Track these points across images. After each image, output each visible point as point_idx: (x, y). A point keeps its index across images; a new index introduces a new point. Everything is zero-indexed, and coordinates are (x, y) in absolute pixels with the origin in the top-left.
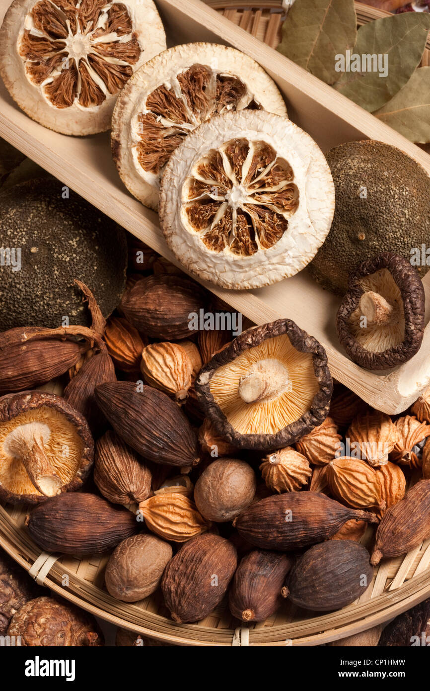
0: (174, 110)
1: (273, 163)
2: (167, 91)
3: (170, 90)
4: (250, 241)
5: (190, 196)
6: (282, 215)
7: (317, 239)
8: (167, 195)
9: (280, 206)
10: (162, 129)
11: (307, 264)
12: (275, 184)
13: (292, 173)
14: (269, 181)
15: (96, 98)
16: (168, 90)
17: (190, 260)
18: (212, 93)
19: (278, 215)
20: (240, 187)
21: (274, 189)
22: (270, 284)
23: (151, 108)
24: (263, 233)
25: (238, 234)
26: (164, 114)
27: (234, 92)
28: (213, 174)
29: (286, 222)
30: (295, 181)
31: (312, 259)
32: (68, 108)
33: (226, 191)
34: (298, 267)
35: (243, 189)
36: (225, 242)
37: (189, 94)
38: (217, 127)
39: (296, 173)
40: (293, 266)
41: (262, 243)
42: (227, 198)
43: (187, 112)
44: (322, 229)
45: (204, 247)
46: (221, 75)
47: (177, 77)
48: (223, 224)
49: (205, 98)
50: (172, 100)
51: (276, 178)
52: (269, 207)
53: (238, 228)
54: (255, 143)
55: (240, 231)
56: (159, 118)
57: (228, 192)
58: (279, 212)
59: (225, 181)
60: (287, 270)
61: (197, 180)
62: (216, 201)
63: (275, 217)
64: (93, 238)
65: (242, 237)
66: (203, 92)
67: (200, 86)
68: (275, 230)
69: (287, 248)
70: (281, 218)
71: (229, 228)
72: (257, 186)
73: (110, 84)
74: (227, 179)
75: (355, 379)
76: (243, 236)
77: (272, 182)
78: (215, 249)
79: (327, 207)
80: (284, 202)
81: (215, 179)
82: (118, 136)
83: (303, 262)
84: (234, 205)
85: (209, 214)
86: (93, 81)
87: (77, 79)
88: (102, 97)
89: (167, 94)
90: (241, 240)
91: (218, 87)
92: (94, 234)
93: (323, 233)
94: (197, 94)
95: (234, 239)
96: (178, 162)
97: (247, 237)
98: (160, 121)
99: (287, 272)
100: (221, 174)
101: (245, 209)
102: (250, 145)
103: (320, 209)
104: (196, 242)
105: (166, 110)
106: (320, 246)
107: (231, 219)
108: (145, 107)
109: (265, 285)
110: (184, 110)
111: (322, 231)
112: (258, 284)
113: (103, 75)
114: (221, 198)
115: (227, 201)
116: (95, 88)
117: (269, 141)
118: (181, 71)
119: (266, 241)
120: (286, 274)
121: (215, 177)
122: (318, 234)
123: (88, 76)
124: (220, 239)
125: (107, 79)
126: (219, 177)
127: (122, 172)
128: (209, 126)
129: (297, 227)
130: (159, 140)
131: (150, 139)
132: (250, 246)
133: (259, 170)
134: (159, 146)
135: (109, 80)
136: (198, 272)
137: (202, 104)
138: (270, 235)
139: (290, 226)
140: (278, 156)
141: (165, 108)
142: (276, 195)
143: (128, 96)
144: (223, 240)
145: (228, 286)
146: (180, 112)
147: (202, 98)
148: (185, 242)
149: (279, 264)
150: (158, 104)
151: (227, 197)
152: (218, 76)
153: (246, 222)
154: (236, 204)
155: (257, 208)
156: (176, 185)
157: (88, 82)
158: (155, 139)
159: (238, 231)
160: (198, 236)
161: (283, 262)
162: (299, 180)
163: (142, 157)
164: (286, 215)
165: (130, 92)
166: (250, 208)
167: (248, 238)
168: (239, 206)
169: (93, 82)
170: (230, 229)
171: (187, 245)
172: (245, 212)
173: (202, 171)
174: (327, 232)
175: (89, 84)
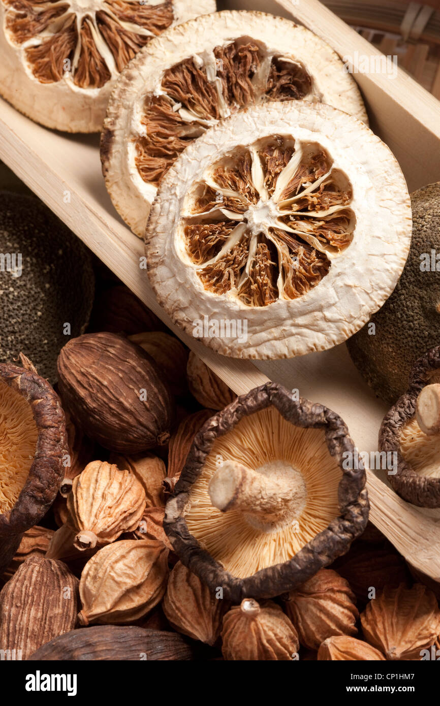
0: (200, 99)
1: (326, 176)
2: (196, 69)
3: (201, 69)
4: (270, 285)
5: (195, 210)
6: (325, 254)
7: (371, 299)
8: (162, 207)
9: (325, 241)
10: (179, 122)
11: (350, 335)
12: (322, 209)
13: (350, 194)
14: (315, 200)
15: (98, 77)
16: (198, 68)
17: (176, 304)
18: (262, 83)
19: (318, 252)
20: (270, 203)
21: (320, 214)
22: (288, 356)
23: (169, 90)
24: (290, 275)
25: (253, 273)
26: (186, 103)
27: (294, 89)
28: (234, 183)
29: (328, 263)
30: (353, 206)
31: (358, 329)
32: (55, 84)
33: (247, 206)
34: (335, 338)
35: (272, 207)
36: (232, 282)
37: (228, 79)
38: (256, 119)
39: (356, 195)
40: (327, 335)
41: (287, 290)
42: (247, 217)
43: (219, 104)
44: (383, 286)
45: (199, 285)
46: (279, 59)
47: (214, 50)
48: (234, 255)
49: (251, 90)
50: (201, 84)
51: (327, 199)
52: (307, 240)
53: (255, 263)
54: (303, 145)
55: (257, 268)
56: (177, 106)
57: (251, 208)
58: (320, 248)
59: (249, 193)
60: (318, 338)
61: (209, 188)
62: (231, 220)
63: (314, 254)
64: (45, 271)
65: (258, 277)
66: (248, 79)
67: (245, 70)
68: (309, 273)
69: (323, 303)
70: (322, 256)
71: (241, 261)
72: (296, 207)
73: (120, 59)
74: (252, 191)
75: (392, 516)
76: (260, 275)
77: (319, 204)
78: (216, 291)
79: (396, 255)
80: (330, 234)
81: (236, 188)
82: (113, 124)
83: (345, 331)
84: (255, 227)
85: (217, 238)
86: (98, 51)
87: (75, 45)
88: (105, 75)
89: (195, 73)
90: (256, 282)
91: (272, 76)
92: (48, 267)
93: (382, 293)
94: (239, 81)
95: (246, 279)
96: (189, 161)
97: (266, 278)
98: (177, 111)
99: (317, 342)
100: (245, 183)
101: (269, 236)
102: (297, 147)
103: (385, 254)
104: (189, 277)
105: (189, 95)
106: (375, 311)
107: (248, 249)
108: (159, 86)
109: (280, 357)
110: (216, 100)
111: (381, 289)
112: (270, 354)
113: (113, 45)
114: (239, 217)
115: (246, 221)
116: (98, 62)
117: (325, 143)
118: (222, 42)
119: (294, 289)
120: (315, 345)
121: (236, 186)
122: (375, 293)
123: (92, 42)
124: (226, 277)
125: (118, 51)
126: (241, 185)
127: (110, 179)
128: (245, 117)
129: (344, 274)
130: (171, 138)
131: (159, 134)
132: (268, 291)
133: (303, 185)
134: (169, 146)
135: (120, 52)
136: (184, 324)
137: (244, 98)
138: (301, 281)
139: (333, 271)
140: (334, 166)
141: (188, 92)
142: (322, 223)
143: (139, 69)
144: (229, 279)
145: (225, 351)
146: (209, 102)
147: (245, 86)
148: (174, 276)
149: (306, 326)
150: (178, 86)
151: (246, 215)
152: (275, 60)
153: (269, 255)
154: (258, 226)
155: (288, 238)
156: (178, 193)
157: (90, 52)
158: (166, 137)
159: (254, 267)
160: (193, 268)
161: (313, 325)
162: (360, 205)
163: (142, 158)
164: (330, 255)
165: (143, 64)
166: (277, 235)
167: (267, 280)
168: (261, 230)
169: (96, 53)
170: (243, 264)
171: (176, 281)
172: (270, 241)
173: (220, 176)
174: (388, 292)
175: (91, 54)
